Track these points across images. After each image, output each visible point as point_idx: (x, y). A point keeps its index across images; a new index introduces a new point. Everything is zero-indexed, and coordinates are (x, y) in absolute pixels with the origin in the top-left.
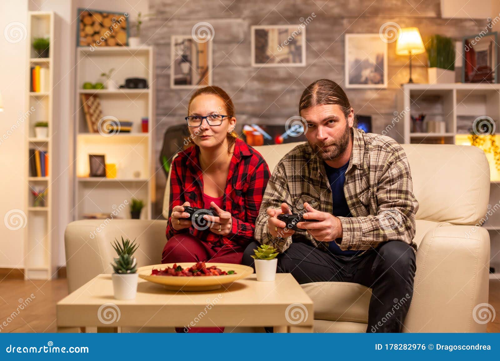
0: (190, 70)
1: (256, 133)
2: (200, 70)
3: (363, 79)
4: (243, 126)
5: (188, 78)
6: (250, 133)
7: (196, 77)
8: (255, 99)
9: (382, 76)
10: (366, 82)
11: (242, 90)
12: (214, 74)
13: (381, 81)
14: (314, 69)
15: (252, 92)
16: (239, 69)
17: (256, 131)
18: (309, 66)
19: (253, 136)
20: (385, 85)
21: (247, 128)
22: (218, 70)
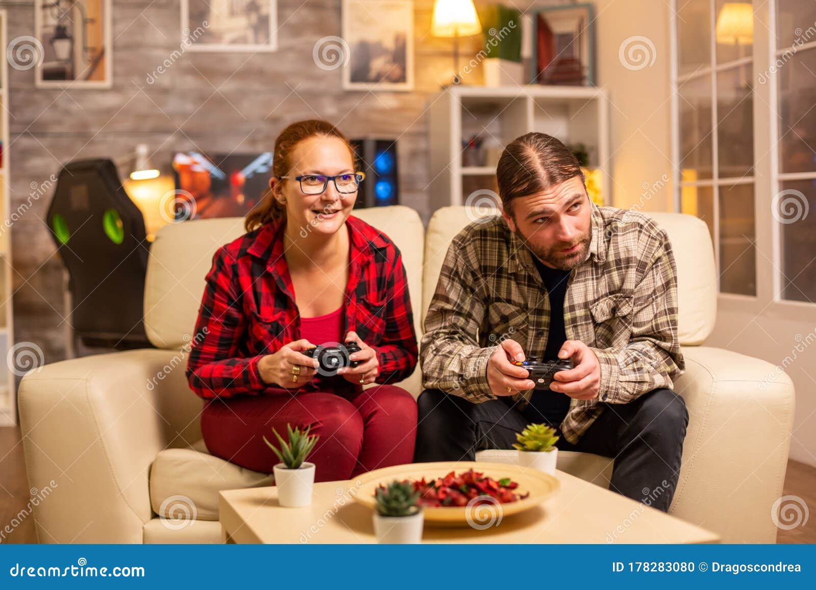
0: (72, 53)
1: (198, 169)
2: (89, 55)
3: (373, 74)
4: (173, 155)
5: (68, 68)
6: (187, 168)
7: (82, 68)
8: (189, 107)
9: (404, 69)
10: (377, 80)
11: (165, 91)
12: (115, 62)
13: (402, 79)
14: (291, 56)
15: (183, 95)
16: (159, 53)
17: (196, 163)
18: (282, 52)
19: (193, 174)
20: (409, 86)
21: (181, 160)
22: (122, 55)
